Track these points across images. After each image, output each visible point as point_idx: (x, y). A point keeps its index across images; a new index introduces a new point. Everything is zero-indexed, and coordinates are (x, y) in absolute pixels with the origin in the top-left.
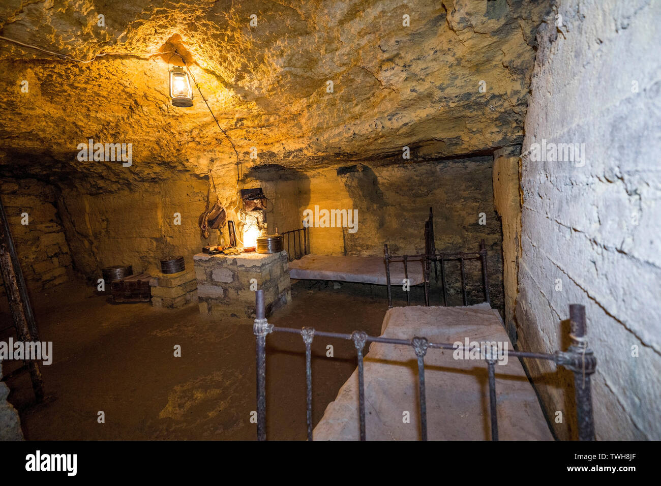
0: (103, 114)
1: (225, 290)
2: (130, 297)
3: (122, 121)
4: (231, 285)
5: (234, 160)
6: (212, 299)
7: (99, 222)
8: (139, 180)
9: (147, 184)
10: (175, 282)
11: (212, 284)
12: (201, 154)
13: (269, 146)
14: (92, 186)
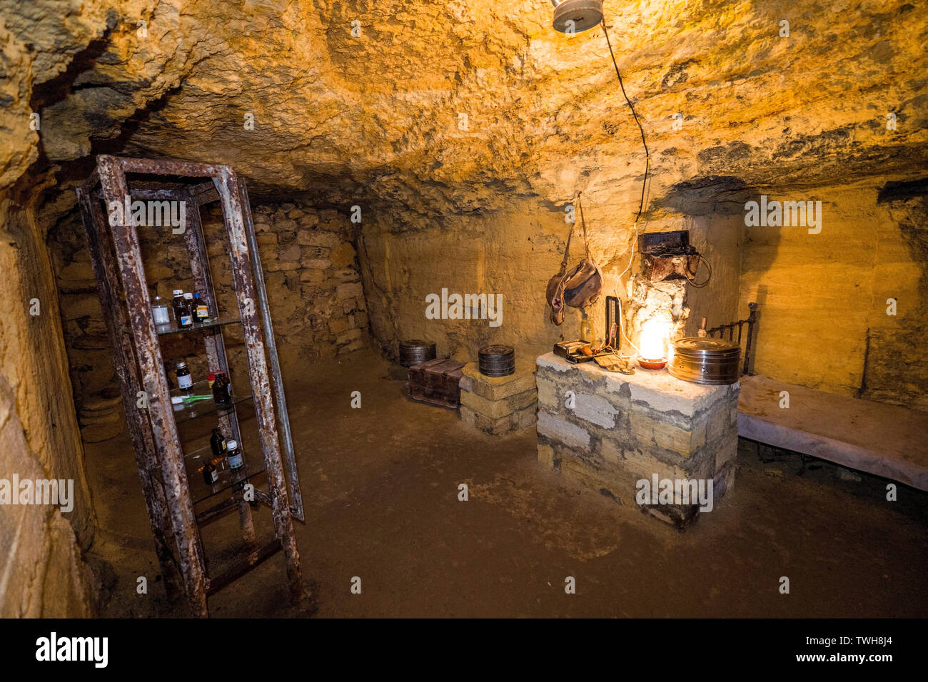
0: (416, 95)
1: (595, 439)
2: (431, 396)
3: (441, 106)
4: (610, 434)
5: (638, 168)
6: (564, 446)
7: (400, 272)
8: (455, 211)
9: (465, 219)
10: (500, 393)
11: (569, 420)
12: (565, 161)
13: (741, 129)
14: (395, 221)
